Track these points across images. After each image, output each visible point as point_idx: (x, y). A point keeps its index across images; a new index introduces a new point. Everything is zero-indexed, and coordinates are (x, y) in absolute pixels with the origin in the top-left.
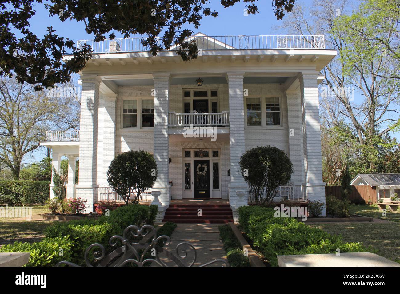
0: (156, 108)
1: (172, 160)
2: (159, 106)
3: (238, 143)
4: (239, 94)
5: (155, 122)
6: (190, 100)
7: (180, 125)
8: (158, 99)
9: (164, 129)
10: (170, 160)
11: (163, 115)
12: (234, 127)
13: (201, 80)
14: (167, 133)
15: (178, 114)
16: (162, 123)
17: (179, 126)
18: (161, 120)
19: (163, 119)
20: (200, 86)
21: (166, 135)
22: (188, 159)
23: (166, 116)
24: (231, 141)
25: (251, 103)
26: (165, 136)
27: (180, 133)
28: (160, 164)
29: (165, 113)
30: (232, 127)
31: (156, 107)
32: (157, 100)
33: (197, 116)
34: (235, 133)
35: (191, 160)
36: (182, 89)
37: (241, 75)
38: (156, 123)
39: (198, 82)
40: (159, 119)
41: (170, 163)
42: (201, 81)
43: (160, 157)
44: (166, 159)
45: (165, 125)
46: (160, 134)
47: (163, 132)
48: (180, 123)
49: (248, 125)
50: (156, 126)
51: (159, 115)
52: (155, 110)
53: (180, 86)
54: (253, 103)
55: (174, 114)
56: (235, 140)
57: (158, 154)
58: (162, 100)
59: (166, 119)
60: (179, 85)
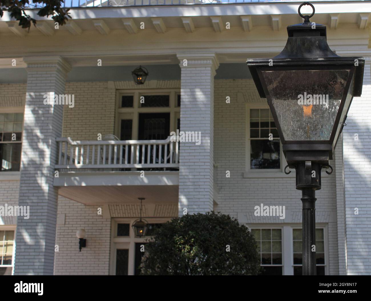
0: (26, 130)
1: (89, 243)
2: (33, 125)
3: (195, 207)
4: (201, 99)
5: (24, 159)
6: (133, 113)
7: (78, 166)
8: (34, 112)
9: (42, 174)
10: (83, 243)
11: (42, 146)
12: (187, 171)
13: (142, 71)
14: (46, 183)
15: (74, 143)
16: (38, 162)
17: (76, 169)
18: (37, 156)
19: (42, 153)
20: (141, 83)
21: (45, 187)
22: (123, 240)
23: (48, 146)
24: (181, 202)
25: (260, 120)
26: (42, 190)
27: (76, 183)
28: (29, 250)
29: (45, 141)
30: (183, 171)
31: (29, 128)
32: (30, 112)
33: (116, 148)
34: (189, 184)
35: (129, 243)
36: (117, 90)
37: (207, 59)
38: (26, 162)
39: (138, 76)
40: (33, 153)
41: (83, 249)
42: (141, 73)
43: (30, 235)
44: (41, 241)
45: (45, 165)
46: (33, 185)
47: (39, 182)
48: (79, 163)
49: (251, 168)
50: (24, 167)
51: (34, 145)
52: (24, 134)
53: (111, 84)
54: (265, 120)
55: (67, 142)
56: (188, 199)
57: (26, 229)
58: (40, 112)
59: (48, 152)
60: (109, 82)
